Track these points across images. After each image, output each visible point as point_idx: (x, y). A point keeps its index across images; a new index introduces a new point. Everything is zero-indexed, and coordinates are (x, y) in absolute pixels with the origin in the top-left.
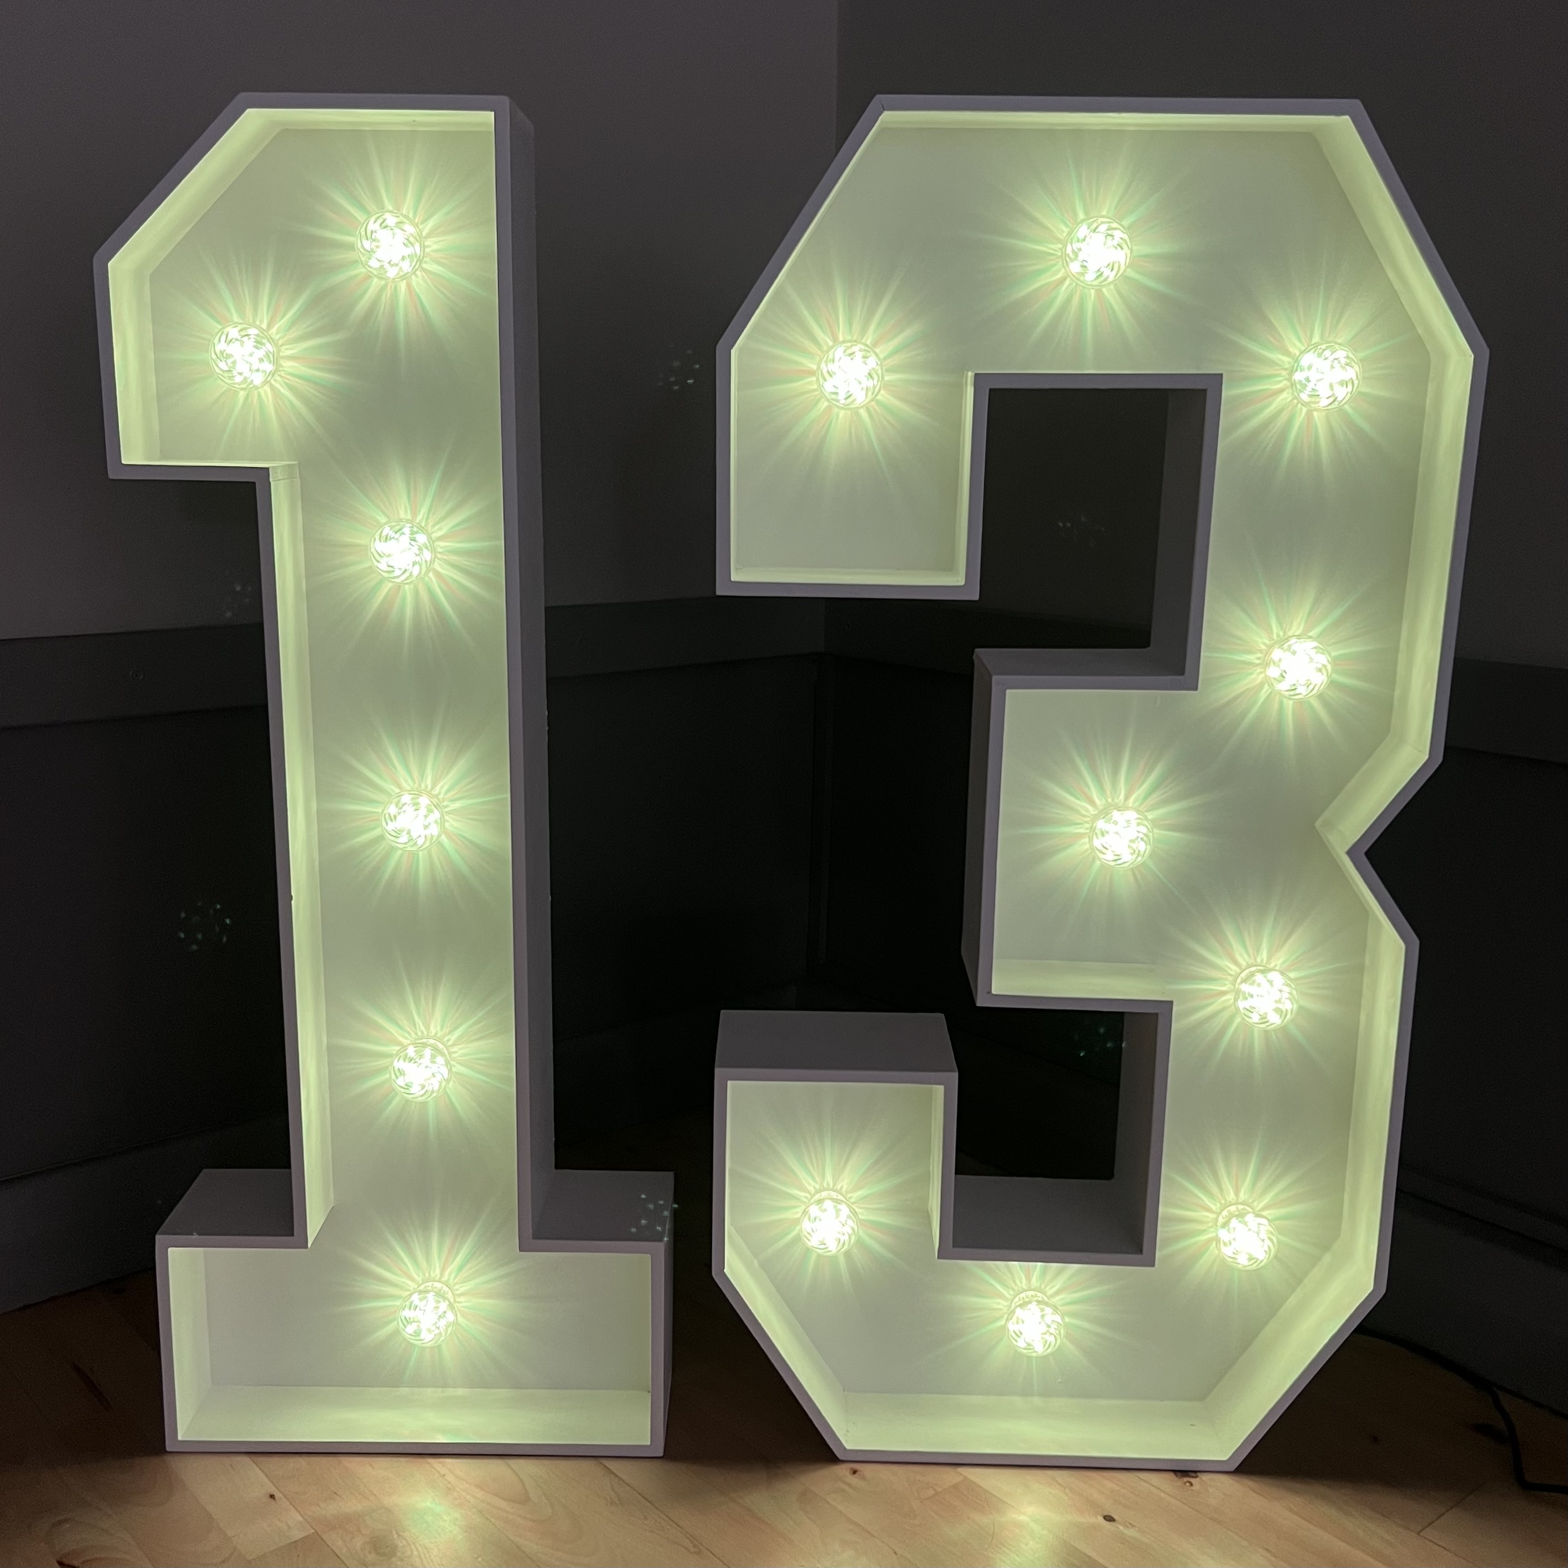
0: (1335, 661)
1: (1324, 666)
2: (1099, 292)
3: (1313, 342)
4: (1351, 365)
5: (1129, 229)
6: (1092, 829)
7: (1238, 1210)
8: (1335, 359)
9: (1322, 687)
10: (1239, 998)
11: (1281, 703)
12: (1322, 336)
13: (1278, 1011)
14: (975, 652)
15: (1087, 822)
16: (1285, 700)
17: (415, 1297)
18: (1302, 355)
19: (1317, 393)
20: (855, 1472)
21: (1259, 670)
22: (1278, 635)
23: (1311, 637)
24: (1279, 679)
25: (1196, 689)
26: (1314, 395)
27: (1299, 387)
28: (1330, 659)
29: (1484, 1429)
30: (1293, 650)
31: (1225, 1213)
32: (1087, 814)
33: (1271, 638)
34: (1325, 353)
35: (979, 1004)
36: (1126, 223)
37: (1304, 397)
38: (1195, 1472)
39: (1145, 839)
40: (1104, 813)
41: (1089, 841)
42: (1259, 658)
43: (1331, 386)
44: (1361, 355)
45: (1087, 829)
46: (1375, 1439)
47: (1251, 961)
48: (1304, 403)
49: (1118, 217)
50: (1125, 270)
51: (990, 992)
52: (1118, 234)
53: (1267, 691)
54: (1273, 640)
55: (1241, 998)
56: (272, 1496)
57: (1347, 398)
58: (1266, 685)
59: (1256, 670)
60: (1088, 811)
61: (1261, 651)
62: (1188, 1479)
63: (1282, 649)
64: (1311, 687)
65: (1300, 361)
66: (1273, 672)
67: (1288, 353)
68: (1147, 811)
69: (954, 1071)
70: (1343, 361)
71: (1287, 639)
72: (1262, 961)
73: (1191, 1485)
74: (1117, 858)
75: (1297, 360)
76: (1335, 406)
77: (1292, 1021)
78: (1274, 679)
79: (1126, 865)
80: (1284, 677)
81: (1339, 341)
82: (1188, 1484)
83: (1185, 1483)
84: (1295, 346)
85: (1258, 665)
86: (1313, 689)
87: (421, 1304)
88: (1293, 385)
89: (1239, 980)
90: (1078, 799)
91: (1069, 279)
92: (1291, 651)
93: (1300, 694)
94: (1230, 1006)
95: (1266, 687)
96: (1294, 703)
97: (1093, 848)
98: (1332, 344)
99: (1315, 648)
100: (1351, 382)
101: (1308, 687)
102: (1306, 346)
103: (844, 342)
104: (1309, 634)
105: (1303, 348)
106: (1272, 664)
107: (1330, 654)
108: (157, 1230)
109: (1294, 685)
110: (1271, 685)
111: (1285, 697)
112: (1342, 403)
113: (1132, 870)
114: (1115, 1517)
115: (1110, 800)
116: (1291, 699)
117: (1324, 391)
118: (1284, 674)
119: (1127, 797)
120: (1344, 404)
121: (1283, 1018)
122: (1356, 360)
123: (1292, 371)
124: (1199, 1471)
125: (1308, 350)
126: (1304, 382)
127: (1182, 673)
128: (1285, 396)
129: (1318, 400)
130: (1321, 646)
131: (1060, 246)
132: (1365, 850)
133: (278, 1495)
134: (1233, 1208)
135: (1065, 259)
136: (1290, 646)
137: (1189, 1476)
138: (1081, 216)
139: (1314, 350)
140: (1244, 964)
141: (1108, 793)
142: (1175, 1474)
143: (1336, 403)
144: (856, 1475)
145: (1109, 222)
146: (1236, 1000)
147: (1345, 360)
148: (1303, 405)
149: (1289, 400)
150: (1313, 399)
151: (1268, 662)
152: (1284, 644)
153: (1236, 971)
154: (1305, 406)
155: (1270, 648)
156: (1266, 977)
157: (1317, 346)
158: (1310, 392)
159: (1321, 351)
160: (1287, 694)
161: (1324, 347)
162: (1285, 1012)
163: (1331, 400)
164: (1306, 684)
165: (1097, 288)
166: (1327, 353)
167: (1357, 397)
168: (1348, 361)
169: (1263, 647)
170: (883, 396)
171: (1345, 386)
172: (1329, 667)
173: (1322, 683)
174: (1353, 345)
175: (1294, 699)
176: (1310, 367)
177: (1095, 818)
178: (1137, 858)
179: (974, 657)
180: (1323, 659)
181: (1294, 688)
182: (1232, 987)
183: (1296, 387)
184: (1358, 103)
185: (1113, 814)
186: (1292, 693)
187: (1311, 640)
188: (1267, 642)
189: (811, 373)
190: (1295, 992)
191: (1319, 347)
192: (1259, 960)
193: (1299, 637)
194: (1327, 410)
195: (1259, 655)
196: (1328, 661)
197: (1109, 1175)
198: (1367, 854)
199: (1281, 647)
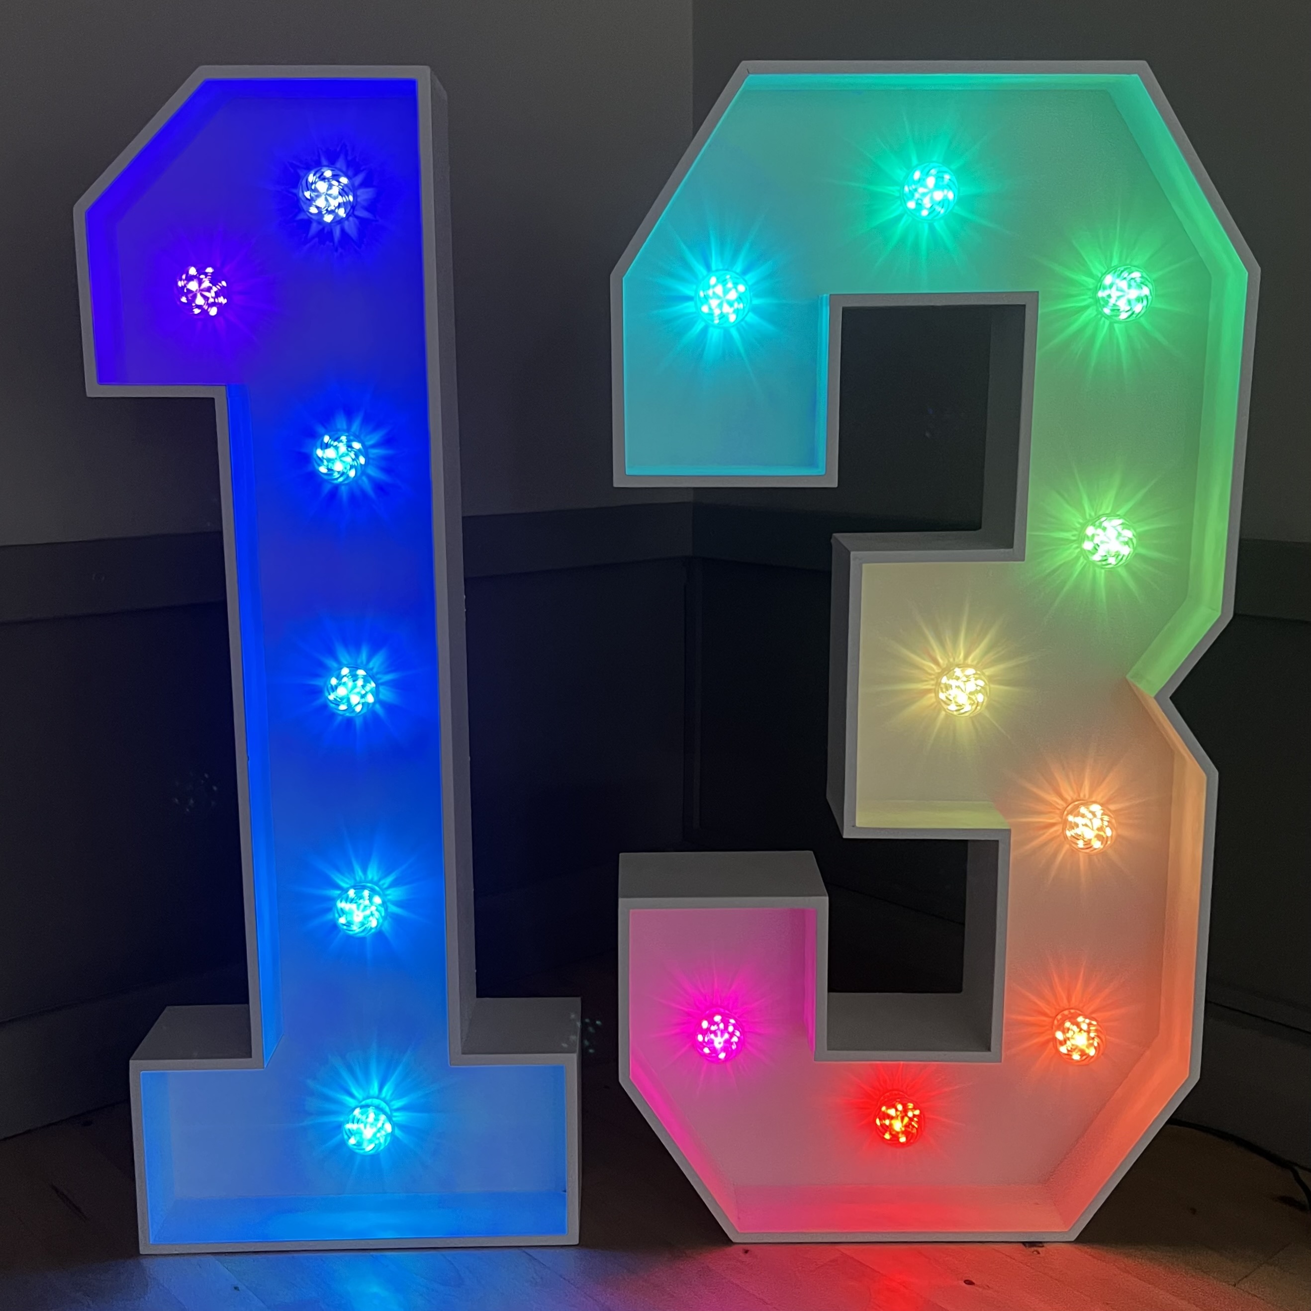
0: (1140, 537)
1: (1131, 539)
2: (932, 228)
3: (1113, 265)
4: (1145, 284)
5: (958, 173)
6: (938, 684)
7: (1070, 1013)
8: (1132, 279)
9: (1129, 557)
10: (1066, 827)
11: (1094, 572)
12: (1120, 261)
13: (1098, 837)
14: (833, 537)
15: (932, 679)
16: (1098, 570)
17: (357, 1112)
18: (1104, 276)
19: (1118, 308)
20: (746, 1252)
21: (1075, 546)
22: (1090, 515)
23: (1118, 515)
24: (1093, 552)
25: (1023, 560)
26: (1116, 310)
27: (1102, 303)
28: (1135, 534)
29: (1287, 1200)
30: (1104, 527)
31: (1059, 1017)
32: (932, 672)
33: (1084, 517)
34: (1123, 274)
35: (845, 836)
36: (954, 167)
37: (1107, 311)
38: (1041, 1242)
39: (983, 690)
40: (947, 670)
41: (936, 695)
42: (1074, 536)
43: (1129, 301)
44: (1155, 276)
45: (933, 685)
46: (1194, 1211)
47: (1075, 797)
48: (1106, 316)
49: (947, 161)
50: (953, 208)
51: (854, 826)
52: (947, 177)
53: (1083, 562)
54: (1086, 519)
55: (1068, 827)
56: (236, 1288)
57: (1143, 312)
58: (1082, 558)
59: (1072, 545)
60: (933, 670)
61: (1076, 529)
62: (1035, 1248)
63: (1094, 526)
64: (1120, 557)
65: (1102, 281)
66: (1088, 546)
67: (1090, 275)
68: (984, 668)
69: (825, 896)
70: (1139, 280)
71: (1098, 517)
72: (1085, 796)
73: (1039, 1253)
74: (959, 708)
75: (1100, 280)
76: (1134, 319)
77: (1111, 846)
78: (1089, 551)
79: (967, 714)
80: (1097, 550)
81: (1135, 263)
82: (1035, 1253)
83: (1033, 1252)
84: (1097, 268)
85: (1074, 541)
86: (1122, 559)
87: (363, 1118)
88: (1097, 301)
89: (1066, 813)
90: (924, 659)
91: (906, 216)
92: (1102, 527)
93: (1110, 564)
94: (1059, 836)
95: (1082, 559)
96: (1105, 571)
97: (939, 701)
98: (1129, 266)
99: (1122, 524)
100: (1145, 298)
101: (1117, 557)
102: (1107, 268)
103: (717, 270)
104: (1118, 513)
105: (1104, 271)
106: (1086, 538)
107: (1135, 531)
108: (132, 1055)
109: (1106, 556)
110: (1087, 558)
111: (1098, 566)
112: (1139, 316)
113: (971, 718)
114: (974, 1281)
115: (951, 660)
116: (1104, 568)
117: (1123, 305)
118: (1097, 547)
119: (966, 657)
120: (1141, 317)
121: (1104, 842)
122: (1149, 279)
123: (1096, 290)
124: (1045, 1242)
125: (1108, 272)
126: (1106, 299)
127: (1011, 546)
128: (1091, 313)
129: (1118, 313)
130: (1127, 523)
131: (898, 188)
132: (1170, 695)
133: (240, 1286)
134: (1066, 1012)
135: (903, 199)
136: (1101, 523)
137: (1035, 1246)
138: (915, 161)
139: (1113, 271)
140: (1069, 799)
141: (950, 654)
142: (1025, 1245)
143: (1134, 316)
144: (747, 1255)
145: (939, 166)
146: (1064, 830)
147: (1141, 279)
148: (1105, 318)
149: (1093, 315)
150: (1114, 313)
151: (1083, 537)
152: (1096, 521)
153: (1062, 805)
154: (1108, 320)
155: (1084, 526)
156: (1088, 808)
157: (1117, 268)
158: (1112, 307)
159: (1120, 272)
160: (1100, 563)
161: (1122, 269)
162: (1105, 839)
163: (1130, 313)
164: (1115, 555)
165: (929, 222)
166: (1125, 274)
167: (1150, 312)
168: (1143, 280)
169: (1078, 526)
170: (751, 318)
171: (1141, 301)
172: (1135, 541)
173: (1129, 554)
174: (1147, 267)
175: (1107, 568)
176: (1111, 286)
177: (940, 676)
178: (976, 707)
179: (832, 541)
180: (1128, 534)
181: (1105, 558)
182: (1060, 820)
183: (1100, 303)
184: (1144, 63)
185: (955, 670)
186: (1104, 563)
187: (1118, 517)
188: (1081, 521)
189: (689, 298)
190: (1113, 821)
191: (1118, 269)
192: (1082, 796)
193: (1108, 515)
194: (1127, 322)
195: (1075, 533)
196: (1134, 535)
197: (959, 990)
198: (1171, 698)
199: (1093, 525)
